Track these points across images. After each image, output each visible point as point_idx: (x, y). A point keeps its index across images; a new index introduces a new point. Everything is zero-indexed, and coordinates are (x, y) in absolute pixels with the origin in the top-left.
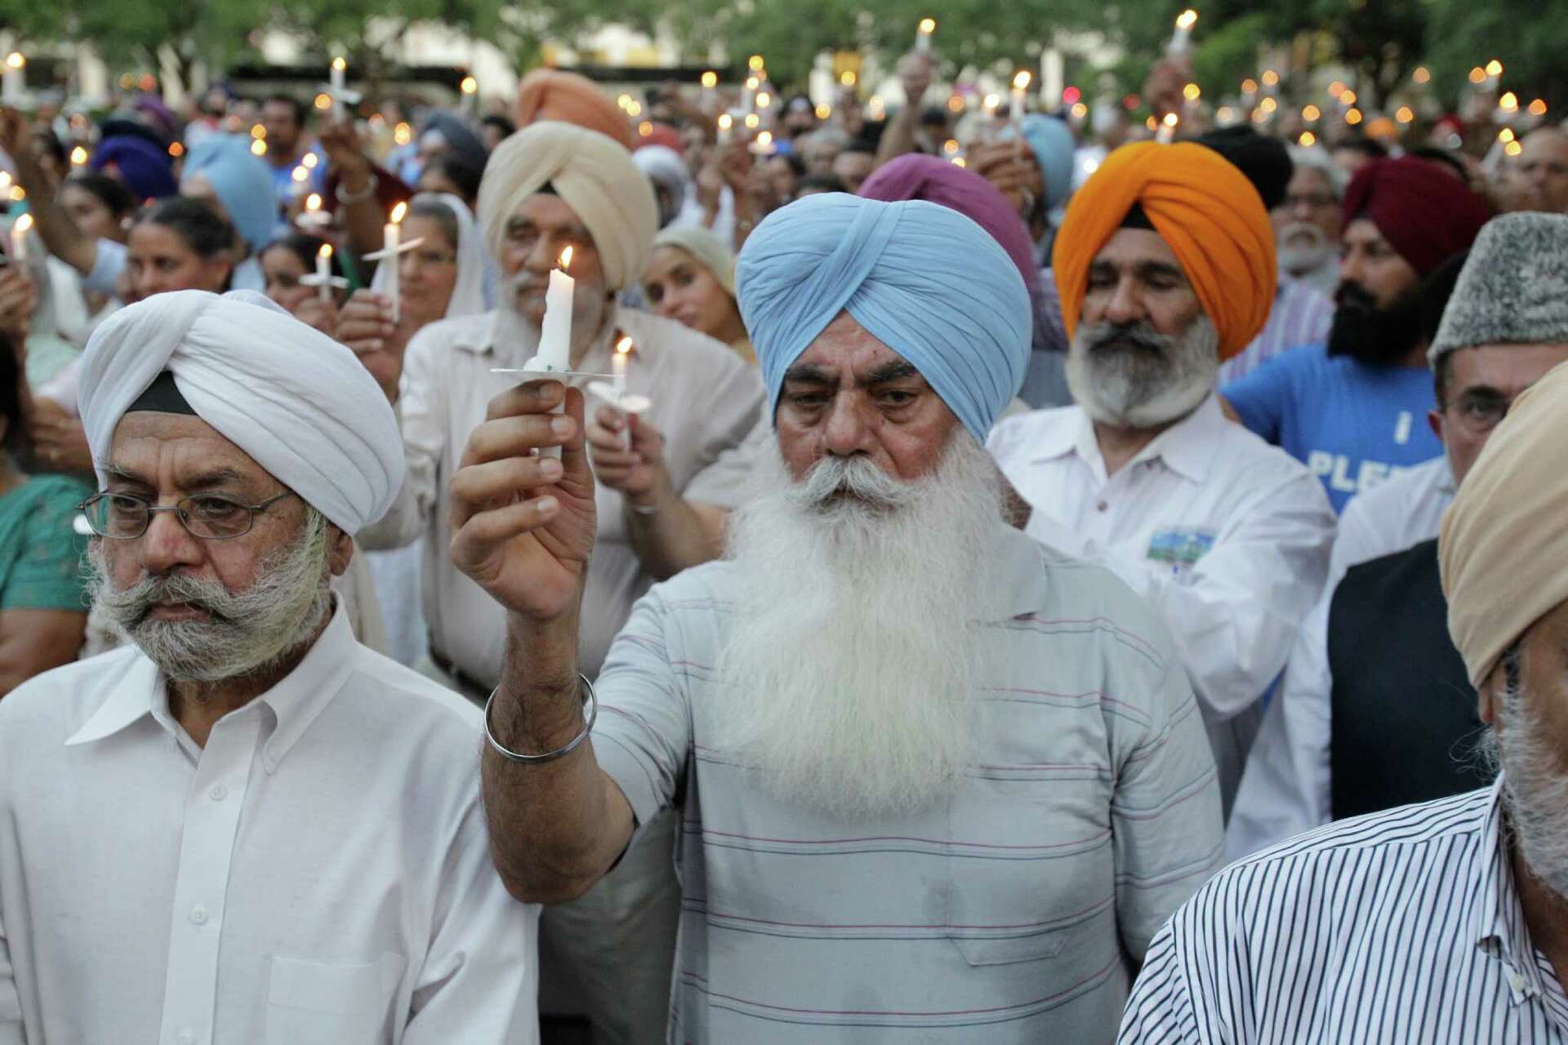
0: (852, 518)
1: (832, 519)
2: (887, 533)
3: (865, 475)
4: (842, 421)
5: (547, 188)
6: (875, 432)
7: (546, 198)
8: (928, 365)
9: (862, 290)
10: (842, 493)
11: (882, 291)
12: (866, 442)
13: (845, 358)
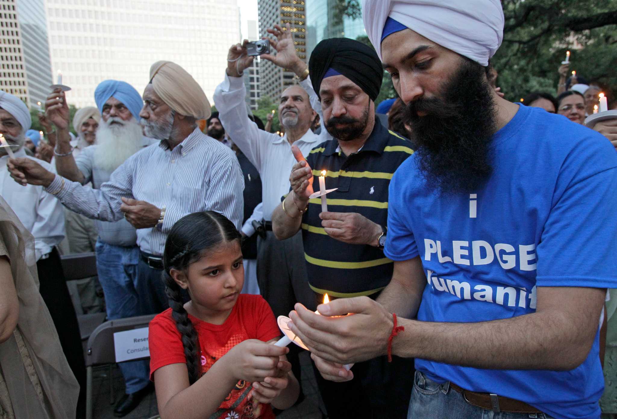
0: (116, 126)
1: (112, 126)
2: (122, 129)
3: (117, 119)
4: (112, 111)
5: (91, 117)
6: (118, 114)
7: (91, 119)
8: (126, 104)
9: (115, 93)
10: (113, 123)
11: (118, 93)
12: (117, 114)
13: (113, 102)
